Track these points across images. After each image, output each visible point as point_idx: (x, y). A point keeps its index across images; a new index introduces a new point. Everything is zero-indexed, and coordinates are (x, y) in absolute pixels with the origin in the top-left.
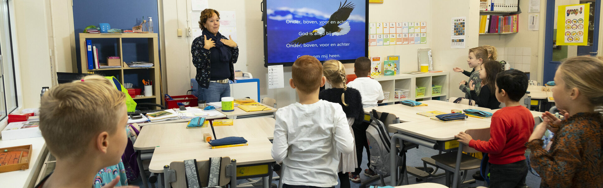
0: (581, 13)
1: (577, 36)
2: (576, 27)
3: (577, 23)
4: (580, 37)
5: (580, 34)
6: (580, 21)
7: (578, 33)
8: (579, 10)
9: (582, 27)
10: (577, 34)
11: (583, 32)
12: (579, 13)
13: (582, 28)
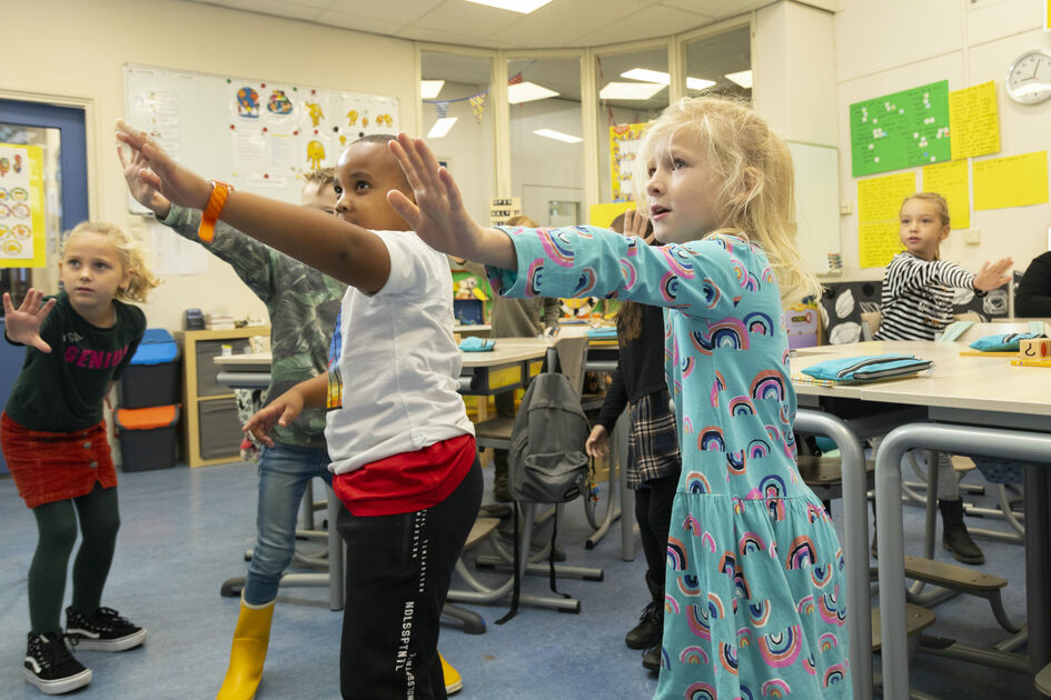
0: (18, 170)
1: (12, 237)
2: (6, 211)
3: (10, 200)
4: (22, 242)
5: (21, 232)
6: (19, 195)
7: (14, 228)
8: (13, 162)
9: (26, 212)
10: (13, 233)
11: (31, 227)
12: (11, 171)
13: (28, 215)
